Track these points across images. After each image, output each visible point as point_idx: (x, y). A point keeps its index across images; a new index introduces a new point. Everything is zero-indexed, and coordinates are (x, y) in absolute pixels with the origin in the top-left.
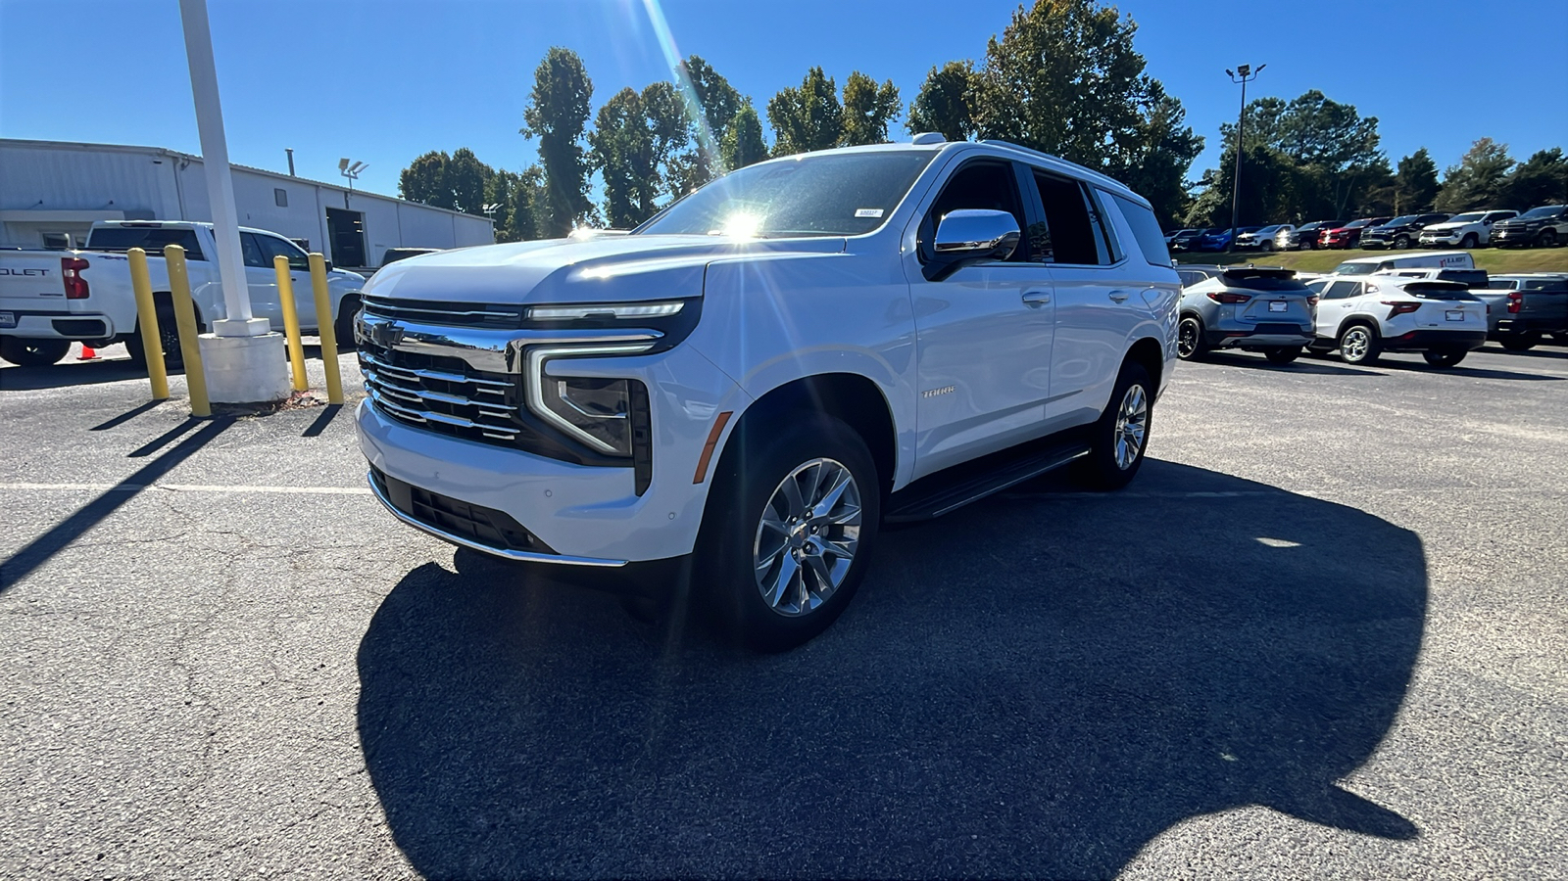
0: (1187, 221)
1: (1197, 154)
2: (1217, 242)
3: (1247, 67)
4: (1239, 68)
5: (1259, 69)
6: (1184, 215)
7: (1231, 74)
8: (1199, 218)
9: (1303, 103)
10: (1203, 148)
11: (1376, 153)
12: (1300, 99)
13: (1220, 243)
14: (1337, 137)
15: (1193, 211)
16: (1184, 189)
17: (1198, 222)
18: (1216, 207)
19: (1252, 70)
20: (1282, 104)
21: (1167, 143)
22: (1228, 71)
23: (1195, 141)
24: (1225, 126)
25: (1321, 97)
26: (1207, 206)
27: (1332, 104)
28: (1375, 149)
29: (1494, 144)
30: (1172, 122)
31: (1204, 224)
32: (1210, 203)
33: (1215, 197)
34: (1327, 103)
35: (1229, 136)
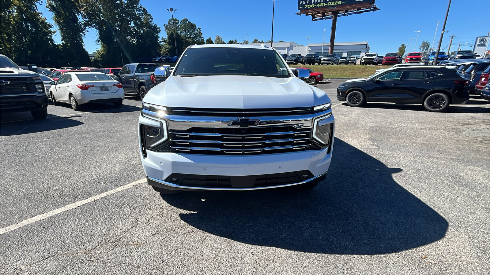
0: (162, 53)
1: (159, 32)
2: (173, 60)
3: (172, 9)
4: (170, 9)
5: (175, 10)
6: (161, 51)
7: (168, 10)
8: (165, 52)
9: (184, 21)
10: (161, 31)
11: (202, 38)
12: (183, 20)
13: (174, 60)
14: (193, 32)
15: (163, 50)
16: (158, 43)
17: (165, 53)
18: (169, 49)
19: (174, 10)
20: (178, 21)
21: (150, 28)
22: (167, 9)
23: (158, 28)
24: (165, 25)
25: (188, 21)
26: (166, 49)
27: (191, 23)
28: (202, 36)
29: (220, 37)
30: (150, 21)
31: (167, 54)
32: (167, 48)
33: (168, 46)
34: (189, 22)
35: (166, 28)
